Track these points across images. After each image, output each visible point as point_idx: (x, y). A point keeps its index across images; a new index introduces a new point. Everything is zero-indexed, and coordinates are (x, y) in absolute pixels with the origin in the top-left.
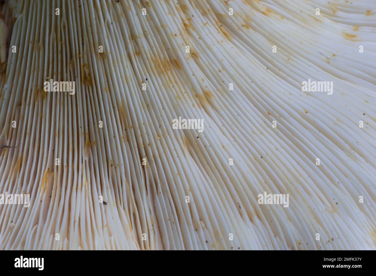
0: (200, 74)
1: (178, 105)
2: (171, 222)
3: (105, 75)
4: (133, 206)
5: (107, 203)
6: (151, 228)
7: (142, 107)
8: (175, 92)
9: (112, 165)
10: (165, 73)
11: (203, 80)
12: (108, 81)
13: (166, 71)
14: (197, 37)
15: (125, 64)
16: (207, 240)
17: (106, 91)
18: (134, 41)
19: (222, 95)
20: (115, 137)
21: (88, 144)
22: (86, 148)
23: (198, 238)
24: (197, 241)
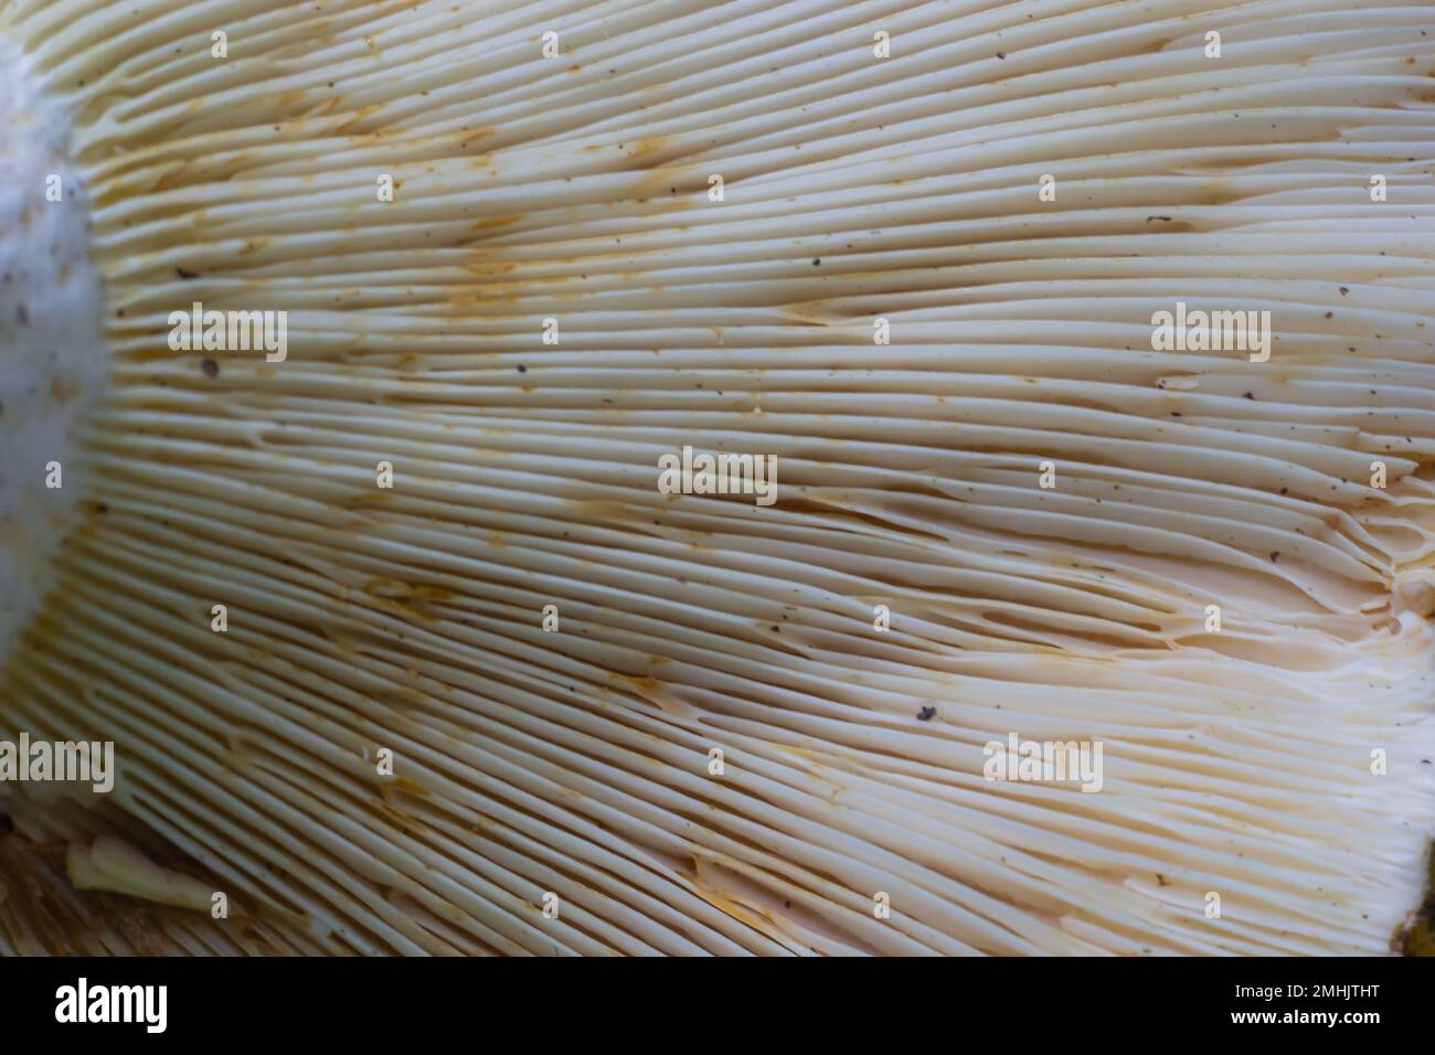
0: (564, 151)
1: (657, 284)
2: (1110, 498)
3: (440, 524)
4: (963, 609)
5: (928, 706)
6: (1090, 578)
7: (614, 429)
8: (609, 278)
9: (776, 629)
10: (521, 286)
11: (592, 148)
12: (467, 522)
13: (515, 280)
14: (416, 100)
15: (439, 429)
16: (1245, 391)
17: (506, 543)
18: (353, 359)
19: (669, 97)
20: (682, 578)
21: (650, 687)
22: (657, 701)
23: (1223, 421)
24: (1229, 428)
